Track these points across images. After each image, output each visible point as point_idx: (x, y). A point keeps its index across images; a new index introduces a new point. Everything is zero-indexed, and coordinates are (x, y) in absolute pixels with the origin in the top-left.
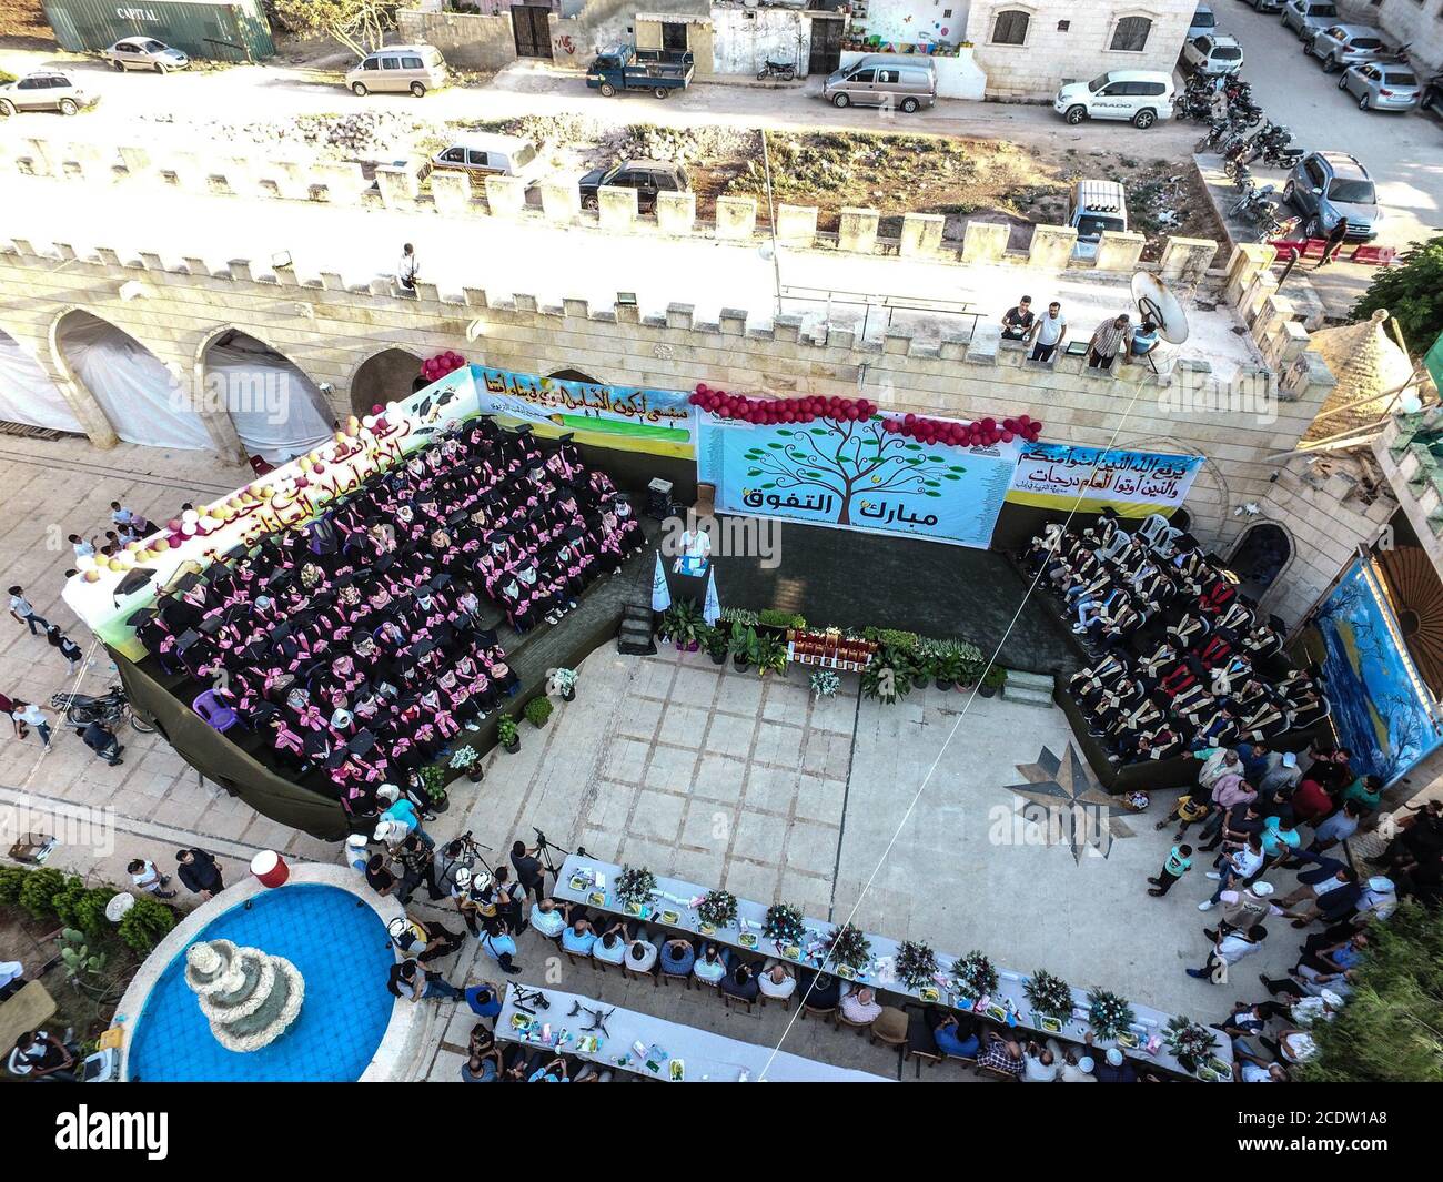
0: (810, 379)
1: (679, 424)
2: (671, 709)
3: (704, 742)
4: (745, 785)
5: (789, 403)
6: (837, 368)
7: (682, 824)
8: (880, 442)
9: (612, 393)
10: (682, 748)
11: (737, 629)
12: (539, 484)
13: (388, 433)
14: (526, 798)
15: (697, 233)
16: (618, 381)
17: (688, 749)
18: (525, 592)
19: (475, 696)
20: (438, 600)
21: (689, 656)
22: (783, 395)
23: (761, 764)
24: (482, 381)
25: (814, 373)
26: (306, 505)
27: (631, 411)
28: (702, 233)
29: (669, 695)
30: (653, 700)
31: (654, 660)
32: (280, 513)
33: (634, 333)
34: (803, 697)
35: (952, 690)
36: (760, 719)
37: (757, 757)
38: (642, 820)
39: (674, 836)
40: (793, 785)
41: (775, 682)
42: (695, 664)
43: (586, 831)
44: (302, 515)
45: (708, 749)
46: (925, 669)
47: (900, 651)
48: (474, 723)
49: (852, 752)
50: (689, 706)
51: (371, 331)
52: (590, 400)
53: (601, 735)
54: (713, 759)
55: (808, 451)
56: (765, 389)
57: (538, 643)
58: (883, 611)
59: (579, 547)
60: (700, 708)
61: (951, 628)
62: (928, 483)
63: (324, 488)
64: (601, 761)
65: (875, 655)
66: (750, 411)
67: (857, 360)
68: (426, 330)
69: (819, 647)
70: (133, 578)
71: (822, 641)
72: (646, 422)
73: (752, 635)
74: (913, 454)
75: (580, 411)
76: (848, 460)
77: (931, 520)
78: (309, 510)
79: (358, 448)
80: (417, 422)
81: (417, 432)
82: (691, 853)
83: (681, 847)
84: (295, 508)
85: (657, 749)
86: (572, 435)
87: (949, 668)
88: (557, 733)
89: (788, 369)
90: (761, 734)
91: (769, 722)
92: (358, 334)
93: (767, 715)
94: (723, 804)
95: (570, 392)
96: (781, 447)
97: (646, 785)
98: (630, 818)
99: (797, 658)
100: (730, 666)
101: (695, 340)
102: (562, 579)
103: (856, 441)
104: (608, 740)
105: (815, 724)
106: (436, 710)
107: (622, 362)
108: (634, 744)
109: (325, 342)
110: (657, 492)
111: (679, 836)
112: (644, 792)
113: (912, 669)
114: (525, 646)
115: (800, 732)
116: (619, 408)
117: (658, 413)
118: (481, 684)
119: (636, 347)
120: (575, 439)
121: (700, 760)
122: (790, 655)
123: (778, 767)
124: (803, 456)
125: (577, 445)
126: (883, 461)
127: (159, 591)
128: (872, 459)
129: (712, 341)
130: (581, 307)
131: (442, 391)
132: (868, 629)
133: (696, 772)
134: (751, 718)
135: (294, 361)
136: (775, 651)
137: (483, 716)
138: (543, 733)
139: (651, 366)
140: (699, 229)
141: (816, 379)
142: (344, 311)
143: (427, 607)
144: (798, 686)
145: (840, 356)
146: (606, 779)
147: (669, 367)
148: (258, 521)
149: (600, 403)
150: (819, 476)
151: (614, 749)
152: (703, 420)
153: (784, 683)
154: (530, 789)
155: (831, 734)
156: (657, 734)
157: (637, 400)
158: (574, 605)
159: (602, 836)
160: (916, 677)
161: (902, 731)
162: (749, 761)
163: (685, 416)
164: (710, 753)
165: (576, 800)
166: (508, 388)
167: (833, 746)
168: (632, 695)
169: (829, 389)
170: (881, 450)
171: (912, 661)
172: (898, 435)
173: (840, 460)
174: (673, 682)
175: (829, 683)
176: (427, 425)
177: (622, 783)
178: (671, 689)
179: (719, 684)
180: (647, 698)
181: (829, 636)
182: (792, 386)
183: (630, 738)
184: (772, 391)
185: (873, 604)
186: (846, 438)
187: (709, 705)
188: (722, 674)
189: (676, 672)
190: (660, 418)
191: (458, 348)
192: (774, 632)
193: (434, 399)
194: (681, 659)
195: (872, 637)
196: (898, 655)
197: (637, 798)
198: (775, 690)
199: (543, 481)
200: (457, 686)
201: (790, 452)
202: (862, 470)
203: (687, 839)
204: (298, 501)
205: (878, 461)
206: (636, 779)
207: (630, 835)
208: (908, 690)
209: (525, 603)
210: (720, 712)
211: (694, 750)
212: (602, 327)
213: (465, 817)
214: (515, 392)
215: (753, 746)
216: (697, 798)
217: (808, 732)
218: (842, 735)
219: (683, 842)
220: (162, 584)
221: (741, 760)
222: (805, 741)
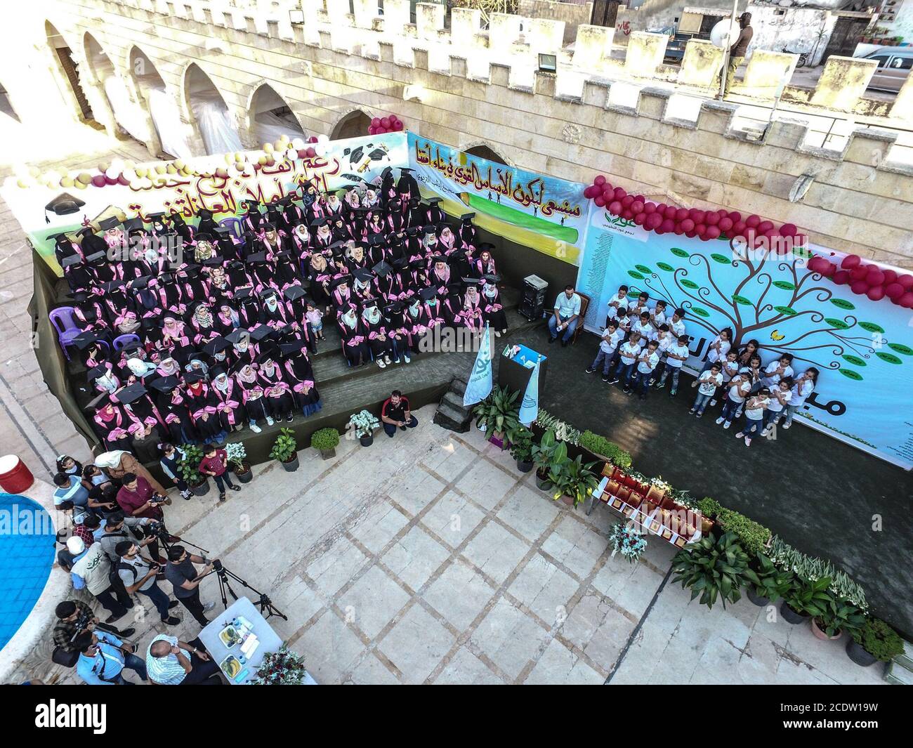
0: (728, 188)
1: (571, 221)
2: (450, 494)
3: (463, 545)
4: (482, 616)
5: (692, 214)
6: (767, 176)
7: (391, 625)
8: (797, 287)
9: (516, 178)
10: (439, 539)
11: (548, 438)
12: (428, 249)
13: (317, 166)
14: (269, 519)
15: (659, 76)
16: (523, 164)
17: (443, 544)
18: (363, 329)
19: (267, 400)
20: (285, 307)
21: (496, 450)
22: (688, 204)
23: (512, 599)
24: (413, 149)
25: (734, 180)
26: (229, 201)
27: (527, 200)
28: (664, 76)
29: (456, 480)
30: (438, 478)
31: (461, 441)
32: (204, 198)
33: (547, 108)
34: (598, 546)
35: (801, 627)
36: (537, 547)
37: (511, 590)
38: (354, 597)
39: (375, 634)
40: (536, 646)
41: (573, 515)
42: (497, 460)
43: (297, 580)
44: (225, 208)
45: (465, 553)
46: (769, 582)
47: (741, 543)
48: (259, 425)
49: (630, 642)
50: (470, 500)
51: (346, 91)
52: (496, 183)
53: (372, 488)
54: (464, 568)
55: (701, 281)
56: (670, 193)
57: (359, 381)
58: (735, 488)
59: (433, 309)
60: (479, 506)
61: (826, 544)
62: (849, 358)
63: (249, 192)
64: (355, 515)
65: (705, 535)
66: (644, 211)
67: (798, 167)
68: (381, 93)
69: (636, 496)
70: (63, 202)
71: (643, 492)
72: (540, 215)
73: (562, 452)
74: (839, 314)
75: (484, 193)
76: (747, 302)
77: (836, 408)
78: (232, 207)
79: (286, 167)
80: (346, 166)
81: (345, 175)
82: (381, 665)
83: (375, 652)
84: (219, 200)
85: (414, 528)
86: (473, 215)
87: (808, 597)
88: (335, 471)
89: (705, 172)
90: (530, 565)
91: (545, 555)
92: (337, 94)
93: (546, 547)
94: (447, 626)
95: (479, 169)
96: (671, 269)
97: (382, 561)
98: (345, 589)
99: (605, 498)
100: (532, 478)
101: (606, 121)
102: (403, 331)
103: (765, 280)
104: (375, 498)
105: (598, 583)
106: (224, 397)
107: (530, 142)
108: (396, 513)
109: (317, 101)
110: (530, 288)
111: (380, 637)
112: (375, 567)
113: (750, 573)
114: (346, 378)
115: (576, 585)
116: (518, 195)
117: (552, 205)
118: (279, 391)
119: (547, 125)
120: (475, 222)
121: (449, 562)
122: (598, 491)
123: (530, 613)
124: (693, 286)
125: (477, 228)
126: (794, 314)
127: (87, 223)
128: (779, 309)
129: (625, 125)
130: (504, 72)
131: (376, 146)
132: (707, 500)
133: (438, 573)
134: (528, 542)
135: (298, 117)
136: (583, 480)
137: (270, 422)
138: (324, 464)
139: (556, 149)
140: (662, 71)
141: (735, 189)
142: (330, 70)
143: (272, 309)
144: (597, 531)
145: (777, 159)
146: (348, 536)
147: (573, 153)
148: (183, 197)
149: (503, 188)
150: (706, 314)
151: (374, 509)
152: (596, 219)
153: (583, 521)
154: (279, 511)
155: (612, 605)
156: (423, 513)
157: (536, 188)
158: (408, 360)
159: (308, 593)
160: (754, 586)
161: (710, 648)
162: (501, 590)
163: (577, 213)
164: (464, 560)
165: (309, 543)
166: (432, 160)
167: (609, 622)
168: (421, 465)
169: (748, 204)
170: (795, 299)
171: (755, 563)
172: (826, 283)
173: (737, 300)
174: (468, 469)
175: (633, 543)
176: (355, 172)
177: (360, 547)
178: (461, 476)
179: (512, 491)
180: (434, 474)
181: (653, 488)
182: (703, 194)
183: (395, 505)
184: (678, 197)
185: (724, 476)
186: (753, 273)
187: (490, 508)
188: (520, 482)
189: (475, 461)
190: (554, 211)
191: (403, 114)
192: (588, 457)
193: (367, 151)
194: (487, 451)
195: (708, 512)
196: (737, 548)
197: (365, 570)
198: (569, 524)
199: (433, 248)
200: (255, 384)
201: (680, 277)
202: (762, 319)
203: (386, 647)
204: (223, 193)
205: (787, 313)
206: (375, 550)
207: (334, 608)
208: (736, 598)
209: (359, 339)
210: (498, 521)
211: (449, 548)
212: (520, 99)
213: (212, 510)
214: (436, 165)
215: (514, 575)
216: (423, 604)
217: (586, 588)
218: (626, 613)
219: (380, 647)
220: (90, 217)
221: (492, 584)
222: (577, 599)
